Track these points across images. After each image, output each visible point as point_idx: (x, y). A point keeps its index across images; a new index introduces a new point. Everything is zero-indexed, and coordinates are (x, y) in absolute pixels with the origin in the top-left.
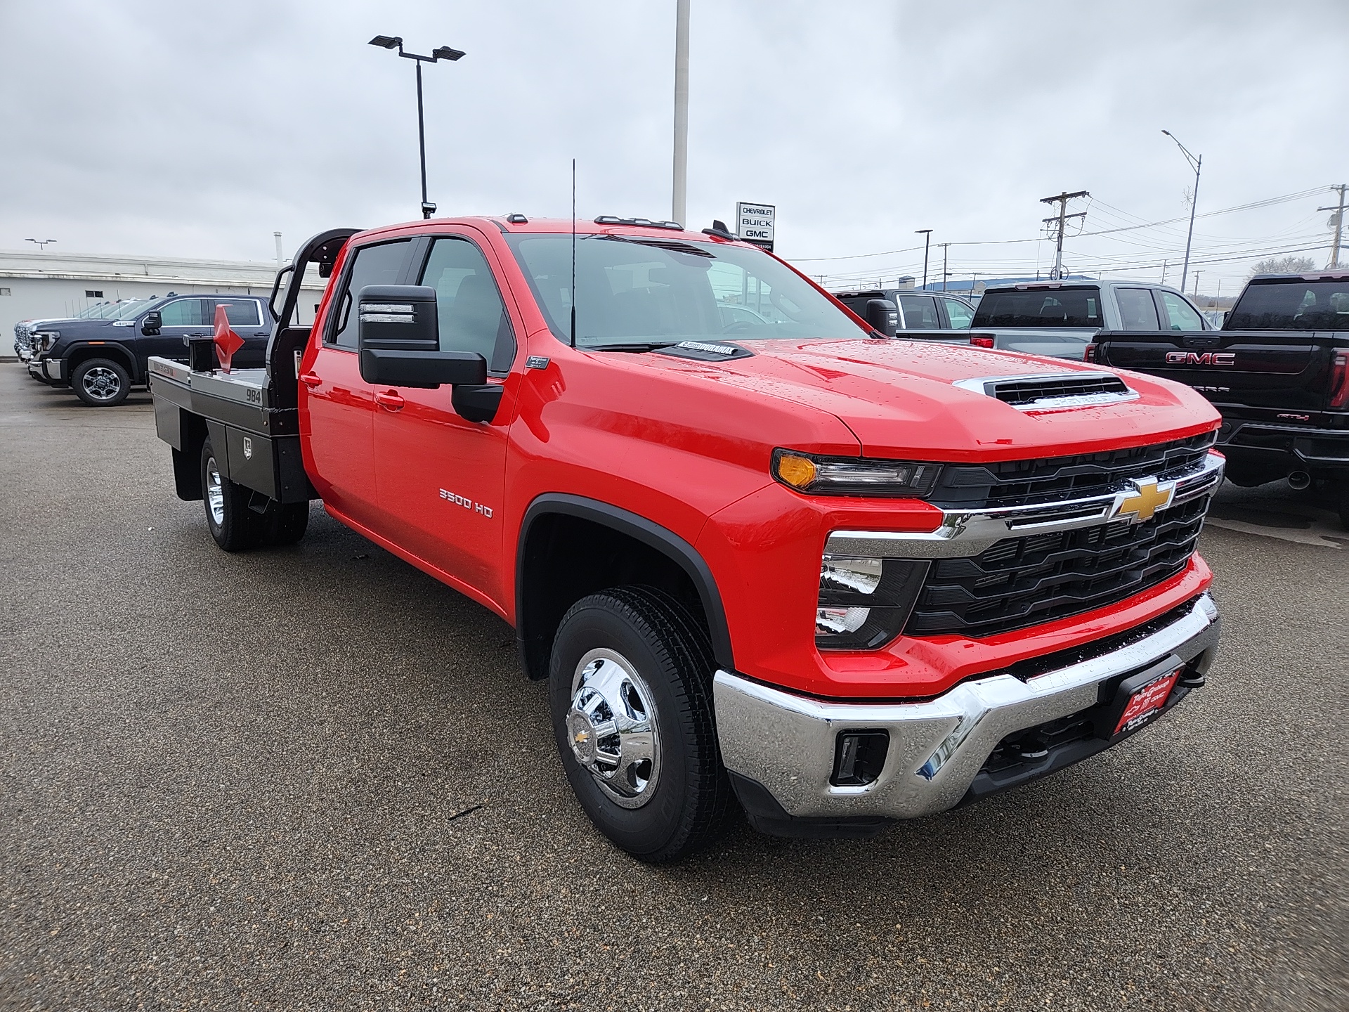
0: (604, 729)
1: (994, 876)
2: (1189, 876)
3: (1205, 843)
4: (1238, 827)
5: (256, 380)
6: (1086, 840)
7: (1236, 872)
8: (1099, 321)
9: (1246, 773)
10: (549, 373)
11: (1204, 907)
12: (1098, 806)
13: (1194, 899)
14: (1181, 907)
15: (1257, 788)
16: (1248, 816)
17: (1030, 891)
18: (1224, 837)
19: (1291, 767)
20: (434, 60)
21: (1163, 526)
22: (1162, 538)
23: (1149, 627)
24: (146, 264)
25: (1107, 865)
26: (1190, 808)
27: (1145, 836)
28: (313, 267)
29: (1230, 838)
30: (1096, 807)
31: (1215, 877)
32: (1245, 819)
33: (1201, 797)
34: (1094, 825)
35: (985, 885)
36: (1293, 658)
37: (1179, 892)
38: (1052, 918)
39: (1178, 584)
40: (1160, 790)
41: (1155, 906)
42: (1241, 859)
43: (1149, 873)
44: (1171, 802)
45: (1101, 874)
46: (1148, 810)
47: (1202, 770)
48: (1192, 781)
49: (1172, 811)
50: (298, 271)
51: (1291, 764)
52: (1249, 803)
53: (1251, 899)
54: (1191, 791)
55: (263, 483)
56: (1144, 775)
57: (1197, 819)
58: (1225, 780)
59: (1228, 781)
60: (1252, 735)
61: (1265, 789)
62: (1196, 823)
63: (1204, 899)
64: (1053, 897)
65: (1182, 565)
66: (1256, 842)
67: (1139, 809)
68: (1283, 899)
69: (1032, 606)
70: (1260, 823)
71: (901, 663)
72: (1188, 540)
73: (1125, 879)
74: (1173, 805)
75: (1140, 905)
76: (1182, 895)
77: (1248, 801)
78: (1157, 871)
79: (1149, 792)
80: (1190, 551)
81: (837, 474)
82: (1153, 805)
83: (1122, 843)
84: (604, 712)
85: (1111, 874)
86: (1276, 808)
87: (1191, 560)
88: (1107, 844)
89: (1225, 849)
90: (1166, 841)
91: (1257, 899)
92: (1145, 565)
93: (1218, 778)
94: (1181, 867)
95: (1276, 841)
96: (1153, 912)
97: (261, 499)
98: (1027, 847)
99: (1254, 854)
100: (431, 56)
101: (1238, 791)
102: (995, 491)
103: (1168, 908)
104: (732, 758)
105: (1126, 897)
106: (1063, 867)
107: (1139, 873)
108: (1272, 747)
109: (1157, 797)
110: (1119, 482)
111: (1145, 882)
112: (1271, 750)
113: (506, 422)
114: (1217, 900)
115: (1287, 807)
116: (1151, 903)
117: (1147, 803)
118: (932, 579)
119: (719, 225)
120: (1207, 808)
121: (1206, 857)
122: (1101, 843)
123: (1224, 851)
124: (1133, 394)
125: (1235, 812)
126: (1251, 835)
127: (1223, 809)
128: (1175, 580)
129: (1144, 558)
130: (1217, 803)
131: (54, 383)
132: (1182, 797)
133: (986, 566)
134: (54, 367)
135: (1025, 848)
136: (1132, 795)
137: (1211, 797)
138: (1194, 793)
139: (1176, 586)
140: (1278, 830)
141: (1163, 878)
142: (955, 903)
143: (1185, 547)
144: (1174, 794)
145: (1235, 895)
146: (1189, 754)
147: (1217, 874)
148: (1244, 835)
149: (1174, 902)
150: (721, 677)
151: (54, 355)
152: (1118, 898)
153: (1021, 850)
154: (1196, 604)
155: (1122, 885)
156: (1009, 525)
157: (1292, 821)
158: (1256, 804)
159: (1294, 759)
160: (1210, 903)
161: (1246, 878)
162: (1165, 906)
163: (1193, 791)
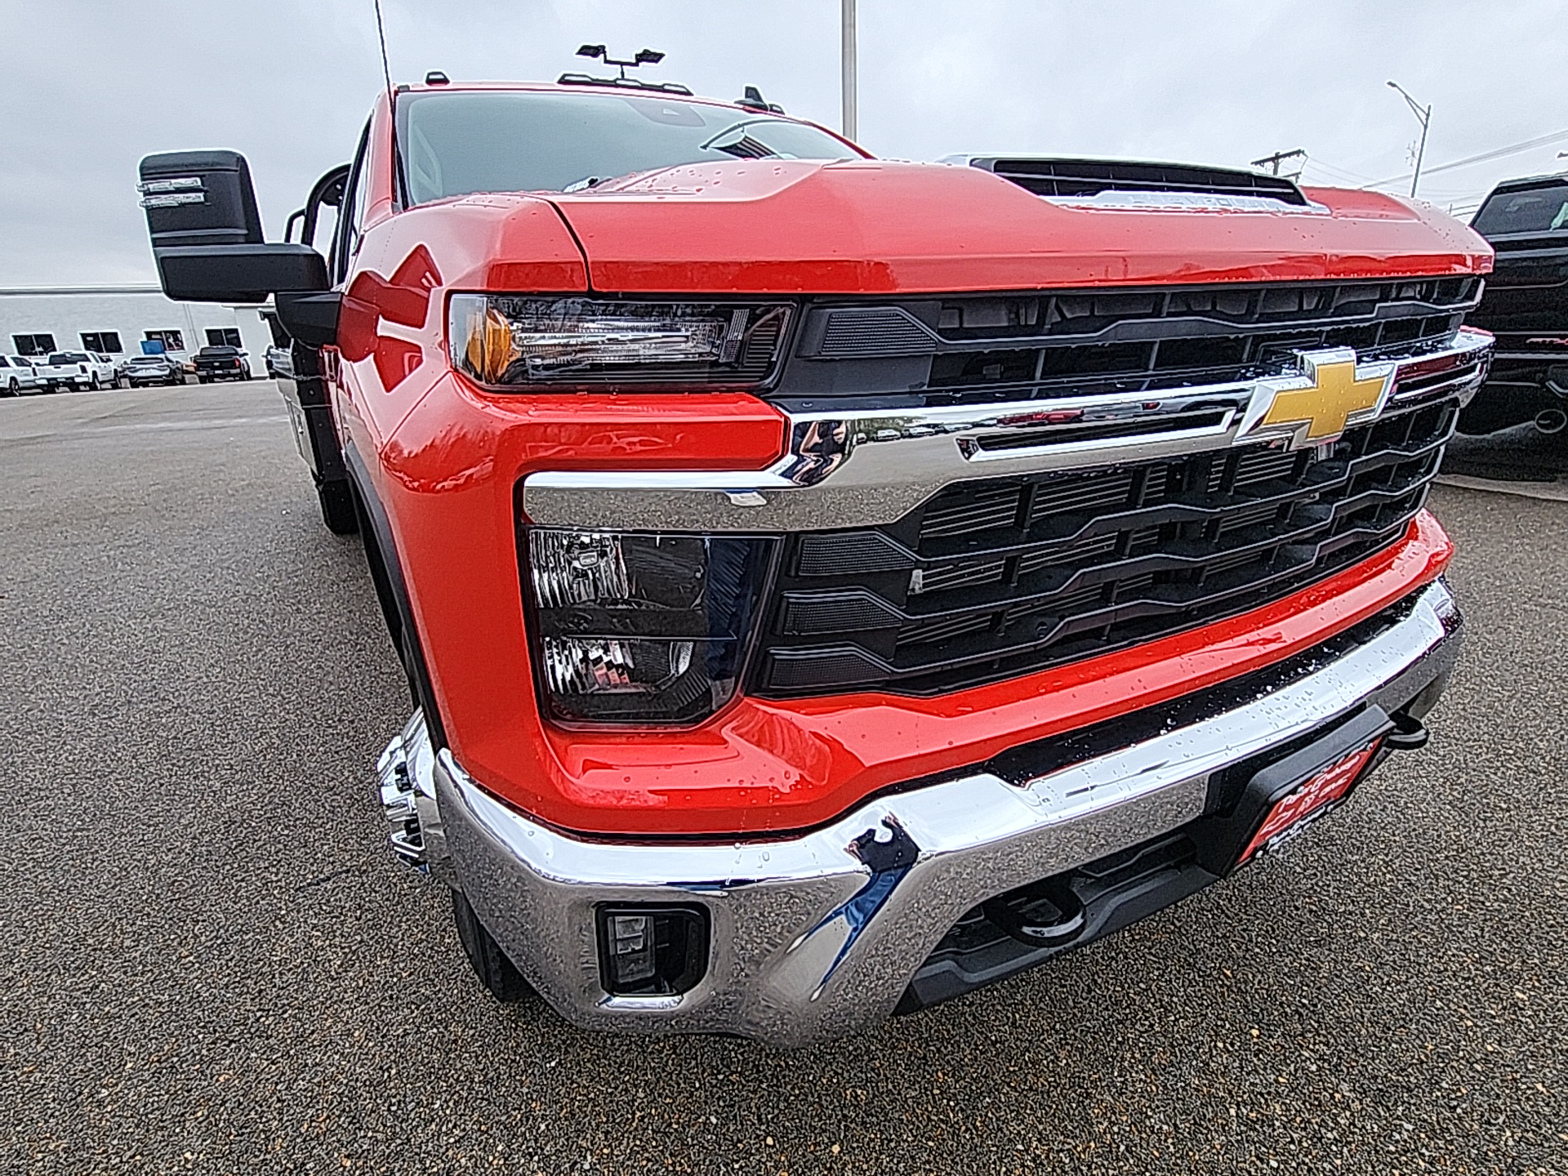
1: (1030, 1042)
2: (1373, 1059)
3: (1406, 983)
4: (1464, 951)
6: (1200, 969)
7: (1461, 1054)
9: (1478, 844)
11: (1398, 1137)
12: (1230, 900)
13: (1380, 1116)
14: (1353, 1133)
15: (1497, 873)
16: (1482, 930)
17: (1084, 1078)
18: (1440, 972)
19: (1553, 834)
20: (636, 65)
21: (1364, 458)
22: (1363, 482)
23: (1326, 650)
25: (1228, 1026)
26: (1382, 908)
27: (1301, 965)
29: (1450, 973)
30: (1226, 902)
31: (1422, 1062)
32: (1476, 935)
33: (1400, 886)
34: (1218, 937)
35: (1010, 1062)
36: (1545, 653)
37: (1352, 1095)
38: (1110, 1145)
39: (1389, 566)
40: (1334, 872)
41: (1305, 1129)
42: (1470, 1023)
43: (1301, 1046)
44: (1349, 897)
45: (1215, 1046)
46: (1311, 911)
47: (1405, 837)
48: (1387, 855)
49: (1350, 914)
50: (310, 215)
51: (1553, 828)
52: (1483, 903)
53: (1488, 1122)
54: (1384, 874)
56: (1310, 844)
57: (1392, 931)
58: (1441, 856)
59: (1447, 858)
60: (1487, 776)
61: (1512, 875)
62: (1391, 940)
63: (1398, 1118)
64: (1121, 1094)
65: (1396, 532)
66: (1497, 985)
67: (1297, 909)
68: (1550, 1122)
69: (1062, 624)
70: (1504, 945)
72: (1412, 487)
73: (1255, 1060)
74: (1353, 901)
75: (1277, 1124)
76: (1356, 1106)
77: (1482, 899)
78: (1315, 1044)
79: (1315, 874)
80: (1413, 507)
82: (1320, 902)
83: (1259, 977)
85: (1232, 1045)
86: (1532, 914)
87: (1414, 523)
88: (1235, 977)
89: (1441, 1000)
90: (1336, 975)
91: (1500, 1121)
92: (1325, 534)
93: (1431, 852)
94: (1359, 1036)
95: (1533, 986)
96: (1300, 1142)
98: (1099, 981)
99: (1493, 1013)
100: (634, 61)
101: (1465, 877)
103: (1329, 1135)
105: (1253, 1103)
106: (1152, 1026)
107: (1283, 1047)
108: (1520, 796)
109: (1329, 886)
110: (1267, 356)
111: (1292, 1068)
112: (1518, 801)
114: (1425, 1121)
115: (1550, 913)
116: (1298, 1119)
117: (1310, 898)
118: (792, 578)
119: (751, 92)
120: (1411, 909)
121: (1407, 1015)
122: (1225, 974)
123: (1439, 1003)
125: (1459, 919)
126: (1489, 968)
127: (1438, 913)
128: (1382, 559)
129: (1322, 520)
130: (1429, 901)
132: (1369, 885)
133: (926, 547)
135: (1096, 981)
136: (1287, 880)
137: (1418, 888)
138: (1391, 880)
139: (1383, 570)
140: (1536, 961)
141: (1325, 1061)
142: (949, 1101)
143: (1404, 500)
144: (1355, 879)
145: (1459, 1111)
146: (1385, 807)
147: (1427, 1056)
148: (1477, 969)
149: (1342, 1122)
152: (1238, 1105)
153: (1088, 986)
154: (1420, 600)
155: (1248, 1074)
156: (966, 448)
157: (1560, 943)
158: (1496, 904)
159: (1558, 819)
160: (1411, 1127)
161: (1478, 1068)
162: (1323, 1131)
163: (1388, 876)
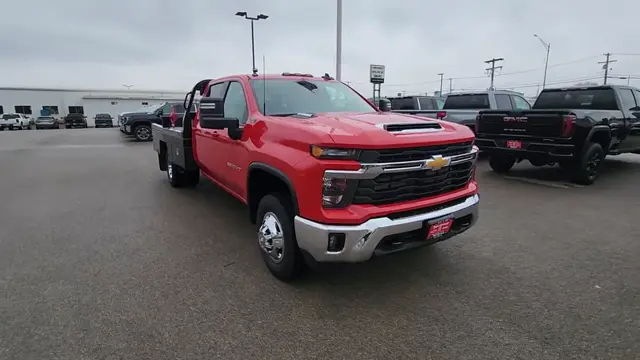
0: (269, 237)
5: (180, 130)
8: (488, 106)
10: (261, 125)
20: (258, 19)
23: (445, 205)
24: (162, 93)
28: (198, 92)
50: (193, 93)
55: (182, 163)
71: (351, 214)
72: (463, 177)
81: (331, 153)
84: (268, 232)
97: (182, 169)
102: (380, 158)
104: (301, 244)
110: (429, 156)
113: (245, 140)
118: (359, 186)
119: (327, 75)
124: (443, 129)
131: (128, 134)
134: (128, 129)
150: (297, 218)
151: (128, 124)
154: (468, 199)
156: (383, 169)
